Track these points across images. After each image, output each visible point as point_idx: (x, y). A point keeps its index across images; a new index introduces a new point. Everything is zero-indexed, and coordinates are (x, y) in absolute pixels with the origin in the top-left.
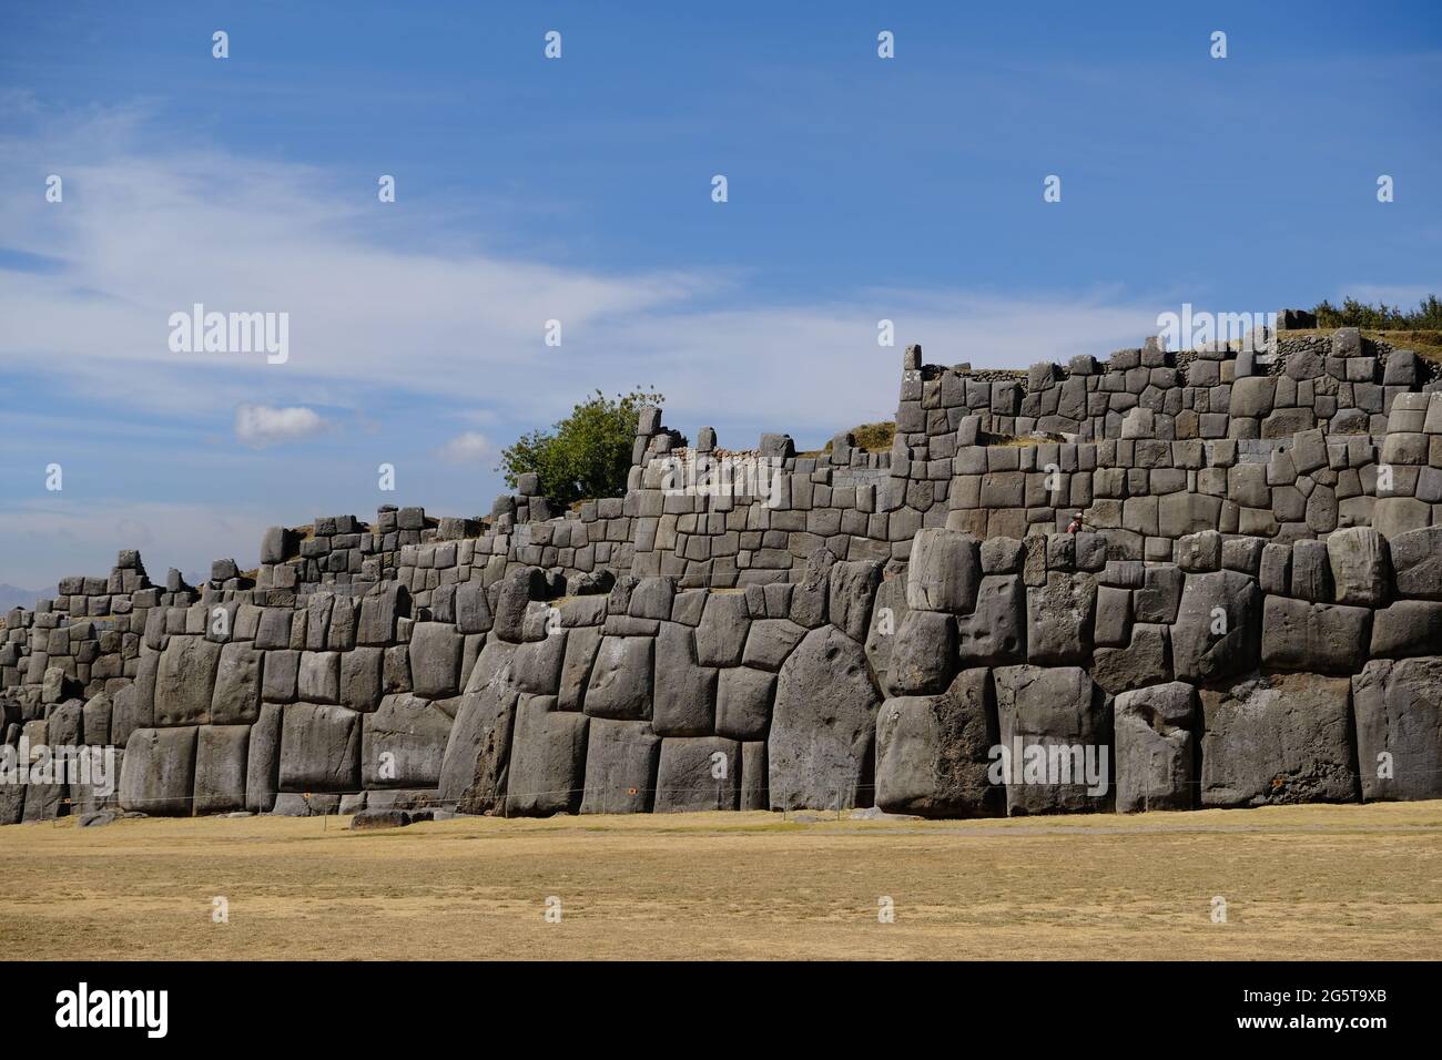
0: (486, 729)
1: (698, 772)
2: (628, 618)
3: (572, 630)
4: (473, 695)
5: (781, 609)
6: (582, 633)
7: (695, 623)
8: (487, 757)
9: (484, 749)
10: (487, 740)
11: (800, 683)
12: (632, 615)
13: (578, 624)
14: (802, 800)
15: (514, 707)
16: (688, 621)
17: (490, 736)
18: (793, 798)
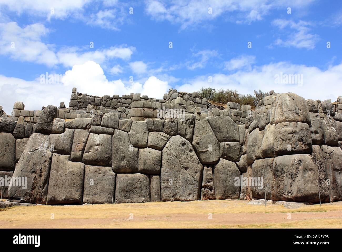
0: (38, 167)
1: (135, 186)
2: (101, 127)
3: (76, 130)
4: (29, 153)
5: (161, 128)
6: (81, 131)
7: (128, 131)
8: (39, 179)
9: (37, 175)
10: (38, 172)
11: (174, 154)
12: (103, 126)
13: (79, 127)
14: (178, 197)
15: (51, 159)
16: (125, 130)
17: (40, 170)
18: (173, 196)
